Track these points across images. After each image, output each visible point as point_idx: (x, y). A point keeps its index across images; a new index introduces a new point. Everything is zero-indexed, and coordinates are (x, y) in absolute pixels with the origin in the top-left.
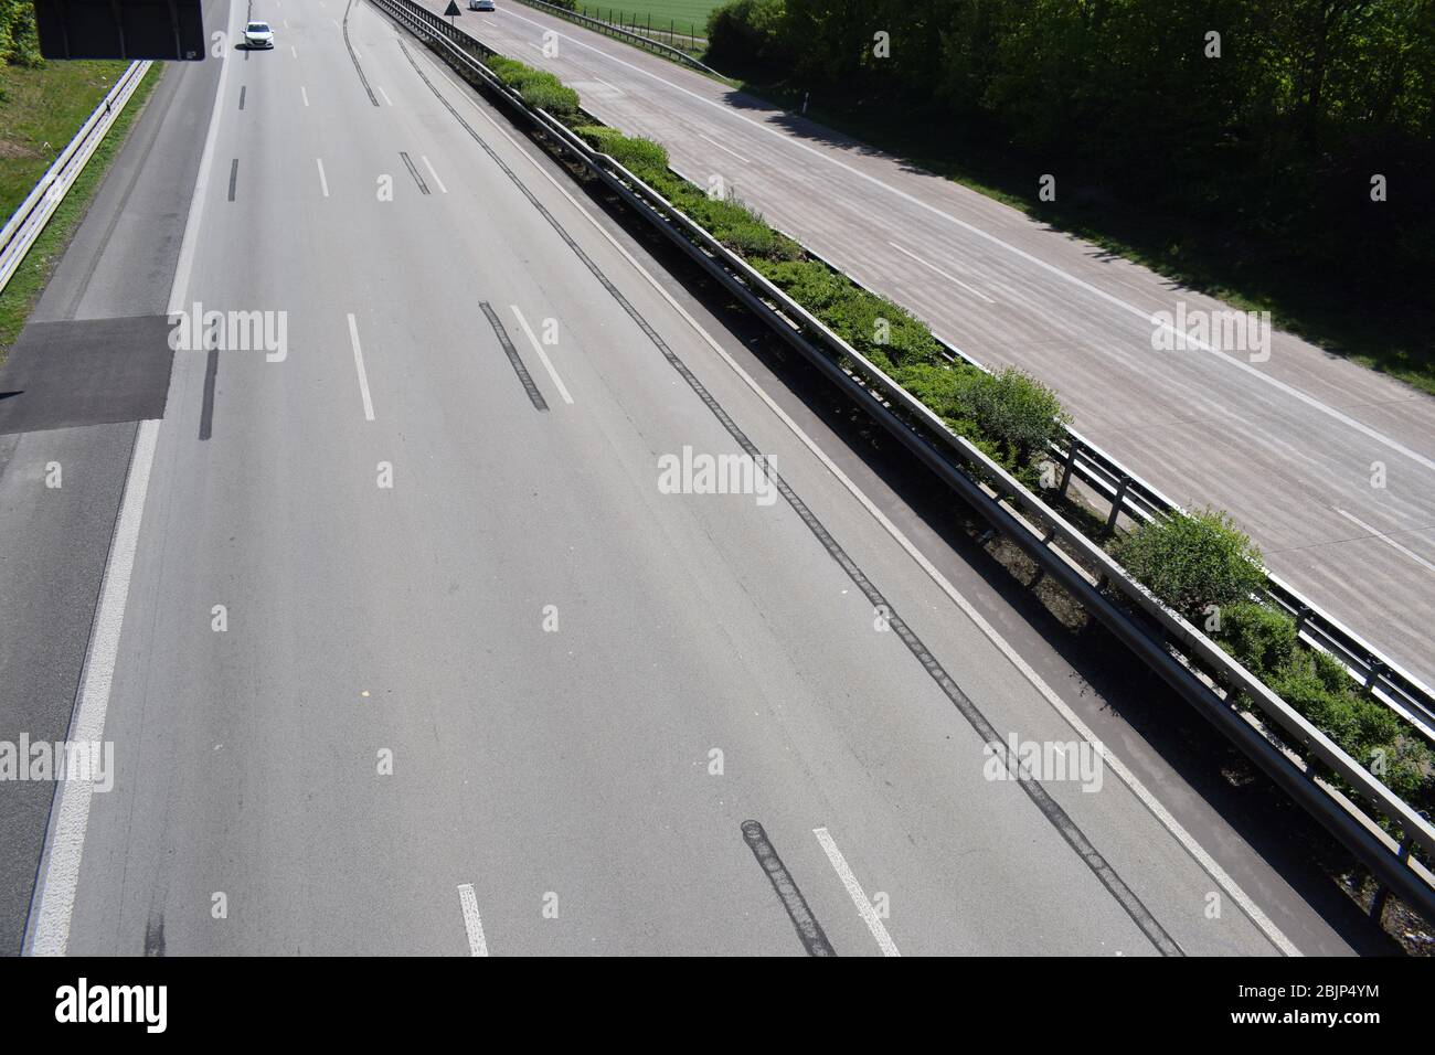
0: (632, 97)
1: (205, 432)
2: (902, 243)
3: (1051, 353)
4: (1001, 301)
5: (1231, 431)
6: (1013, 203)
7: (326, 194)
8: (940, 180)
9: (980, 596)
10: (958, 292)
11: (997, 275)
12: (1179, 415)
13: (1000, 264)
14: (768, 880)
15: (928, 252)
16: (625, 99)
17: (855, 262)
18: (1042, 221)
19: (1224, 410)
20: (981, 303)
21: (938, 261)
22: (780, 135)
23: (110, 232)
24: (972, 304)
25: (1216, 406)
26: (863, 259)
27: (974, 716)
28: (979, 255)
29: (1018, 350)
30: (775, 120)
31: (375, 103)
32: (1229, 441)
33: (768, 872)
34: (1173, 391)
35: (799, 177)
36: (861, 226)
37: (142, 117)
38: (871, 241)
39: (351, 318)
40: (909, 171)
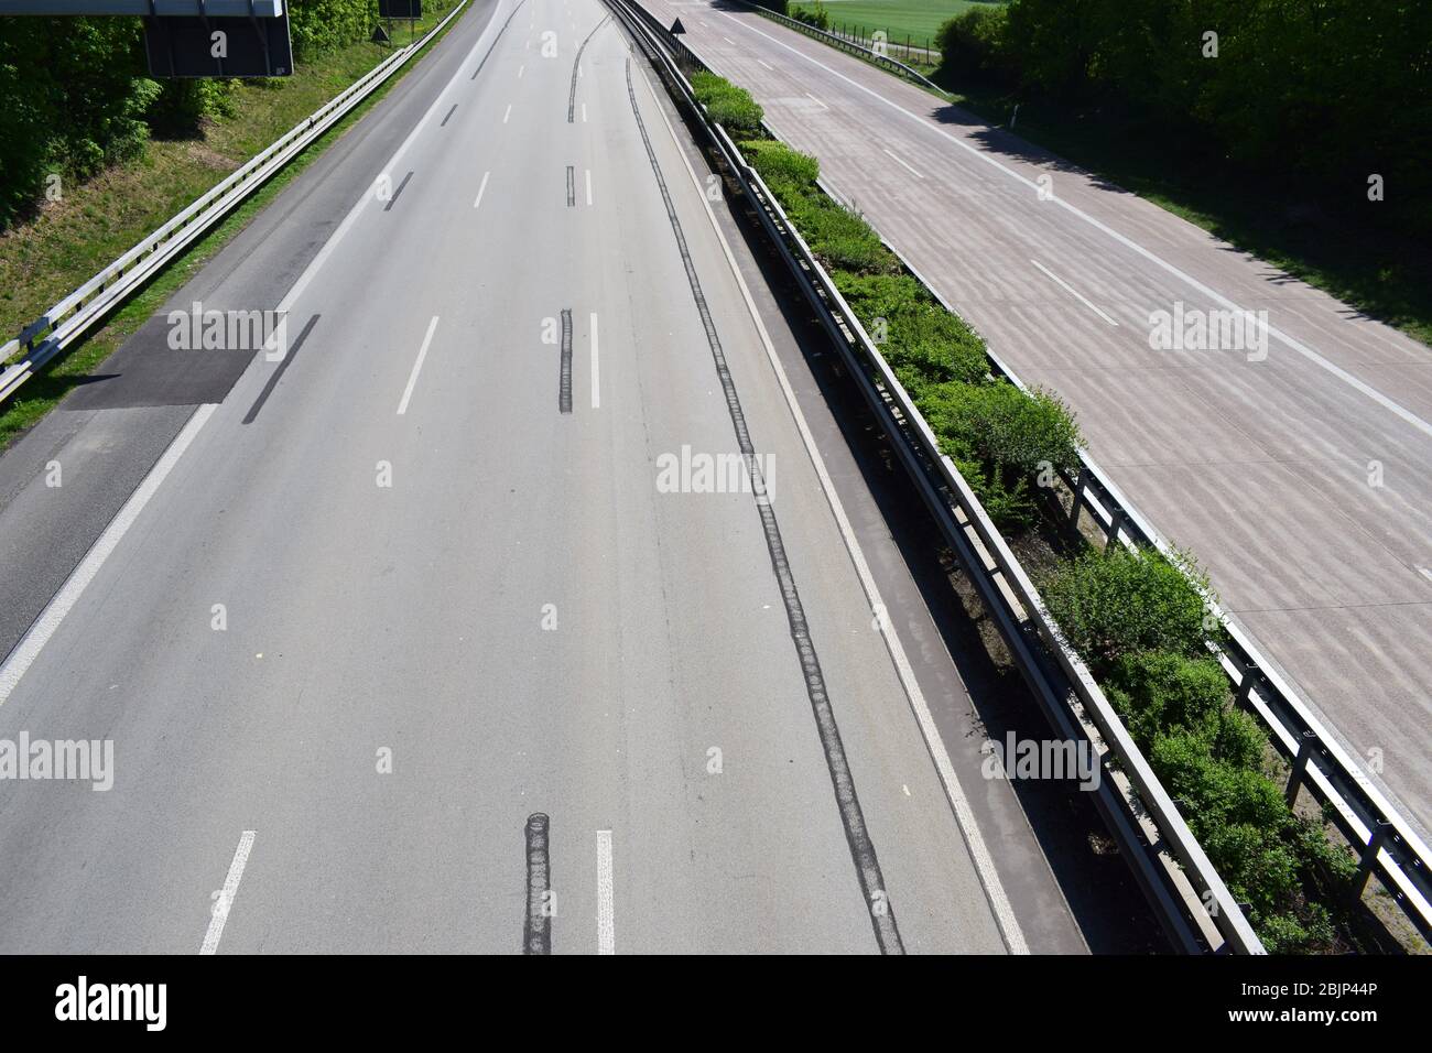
0: (835, 113)
1: (249, 419)
2: (1048, 263)
3: (1153, 380)
4: (1125, 323)
5: (1331, 474)
6: (1201, 221)
7: (477, 205)
8: (1129, 197)
9: (912, 625)
10: (1081, 313)
11: (1137, 296)
12: (1273, 452)
13: (1147, 285)
14: (526, 870)
15: (1071, 270)
16: (826, 114)
17: (981, 280)
18: (1224, 240)
19: (1334, 450)
20: (1100, 324)
21: (1076, 281)
22: (972, 149)
23: (266, 237)
24: (1090, 326)
25: (1327, 445)
26: (992, 276)
27: (832, 743)
28: (1129, 276)
29: (1115, 376)
30: (977, 135)
31: (571, 119)
32: (1322, 485)
33: (529, 863)
34: (1280, 426)
35: (968, 193)
36: (1009, 243)
37: (349, 133)
38: (1013, 259)
39: (435, 320)
40: (1099, 186)
